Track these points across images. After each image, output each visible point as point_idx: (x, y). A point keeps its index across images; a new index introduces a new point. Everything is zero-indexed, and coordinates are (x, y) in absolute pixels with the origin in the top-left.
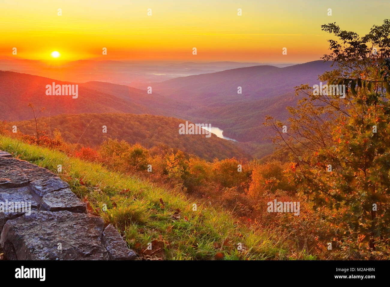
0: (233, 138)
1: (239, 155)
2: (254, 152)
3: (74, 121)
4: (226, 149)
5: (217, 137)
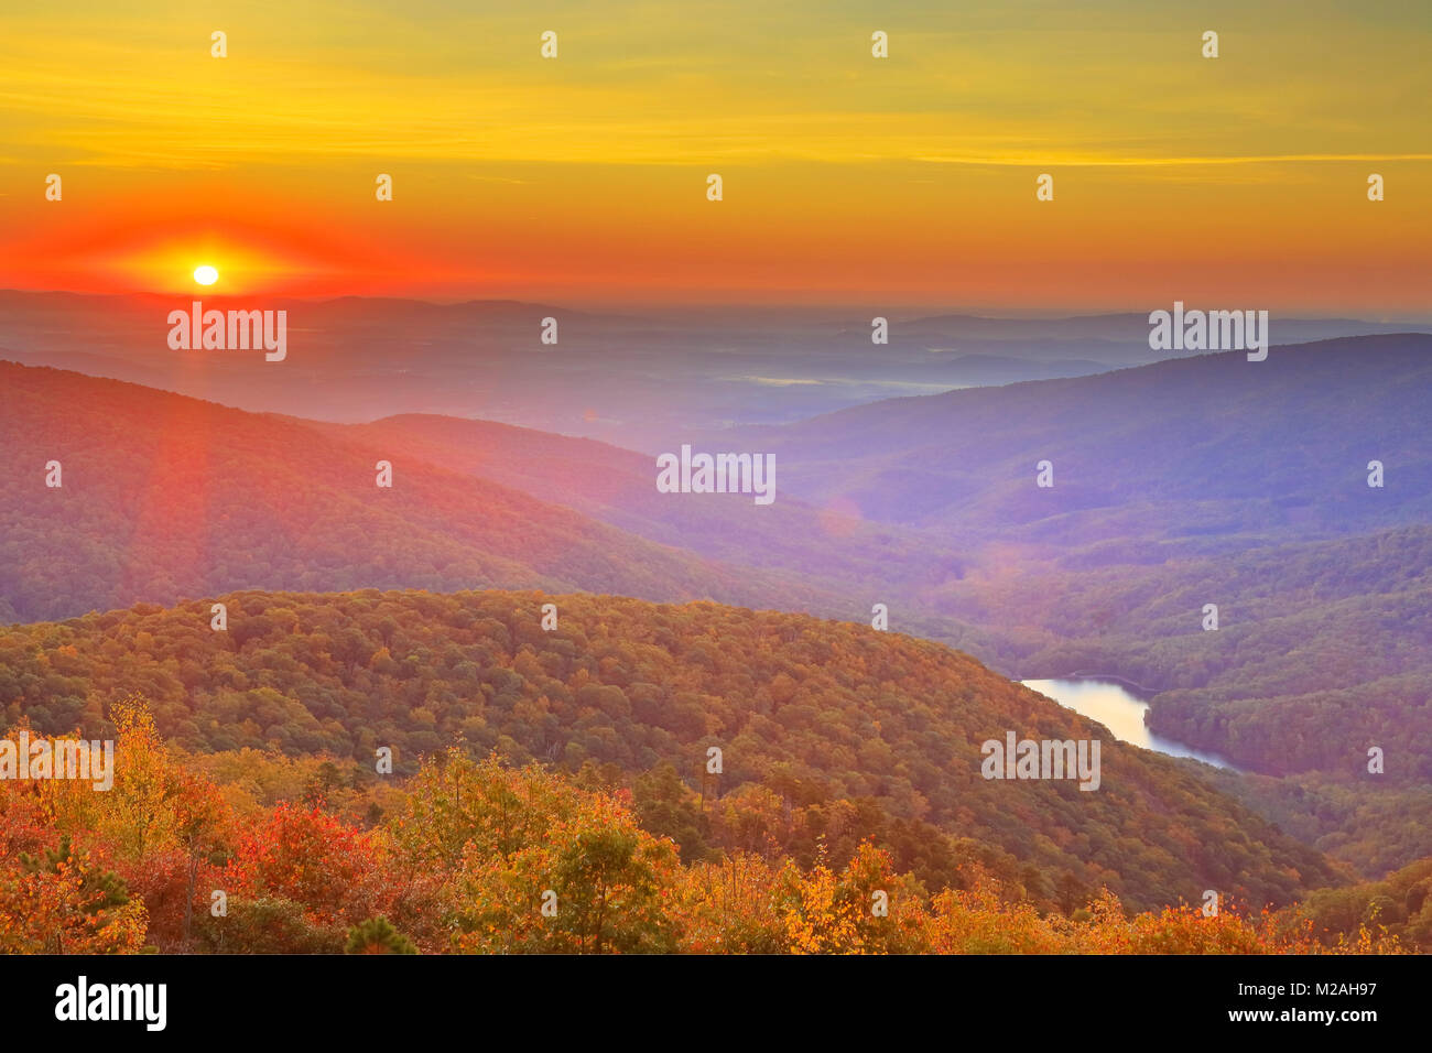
0: (1206, 751)
1: (1245, 852)
2: (1340, 835)
3: (307, 630)
4: (1171, 814)
5: (1113, 738)
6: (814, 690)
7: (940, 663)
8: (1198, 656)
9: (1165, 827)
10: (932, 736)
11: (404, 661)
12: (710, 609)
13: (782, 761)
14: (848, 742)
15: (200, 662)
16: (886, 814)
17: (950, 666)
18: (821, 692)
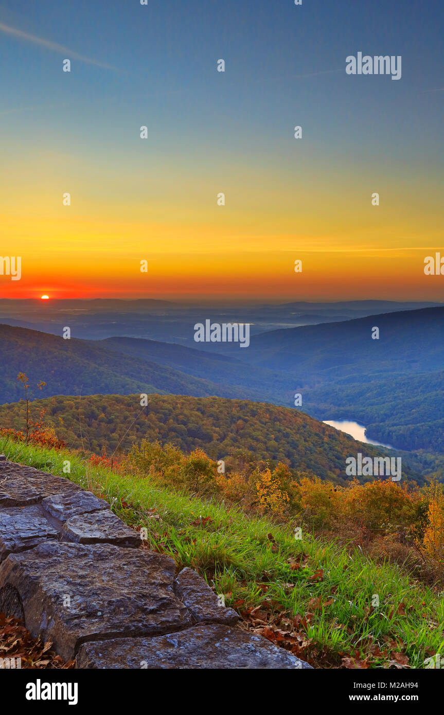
2: (430, 470)
3: (77, 408)
5: (354, 439)
6: (251, 425)
7: (295, 416)
8: (382, 412)
10: (292, 440)
11: (109, 418)
12: (216, 399)
13: (240, 449)
14: (263, 442)
17: (298, 417)
18: (254, 426)
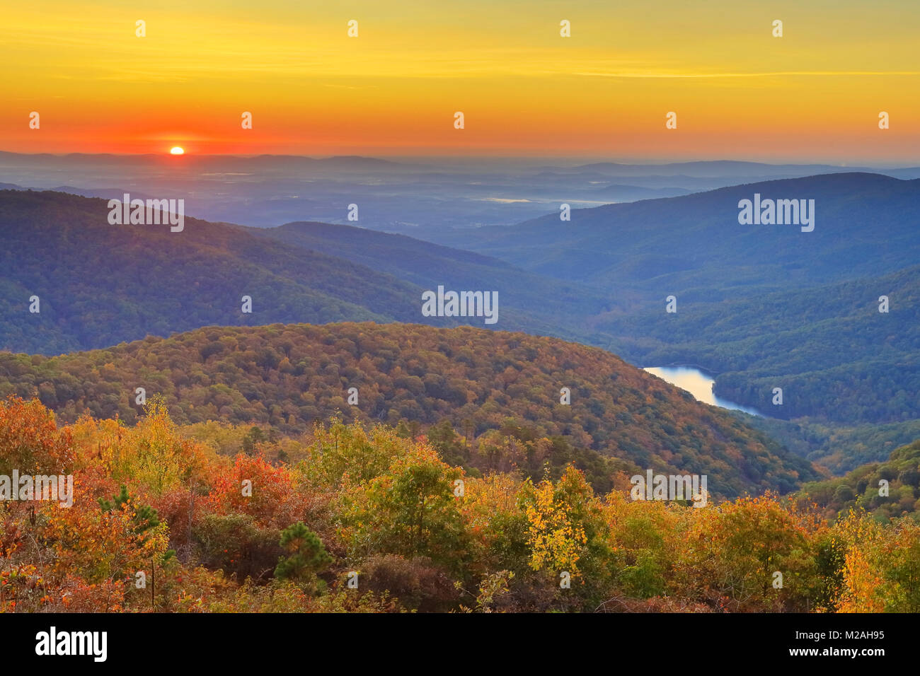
0: (747, 405)
1: (768, 462)
2: (820, 452)
3: (243, 349)
4: (727, 442)
5: (695, 400)
6: (528, 376)
7: (598, 359)
8: (741, 353)
9: (724, 449)
10: (594, 400)
11: (297, 365)
12: (470, 331)
13: (510, 416)
14: (547, 405)
15: (183, 370)
16: (569, 445)
17: (604, 361)
18: (532, 377)
